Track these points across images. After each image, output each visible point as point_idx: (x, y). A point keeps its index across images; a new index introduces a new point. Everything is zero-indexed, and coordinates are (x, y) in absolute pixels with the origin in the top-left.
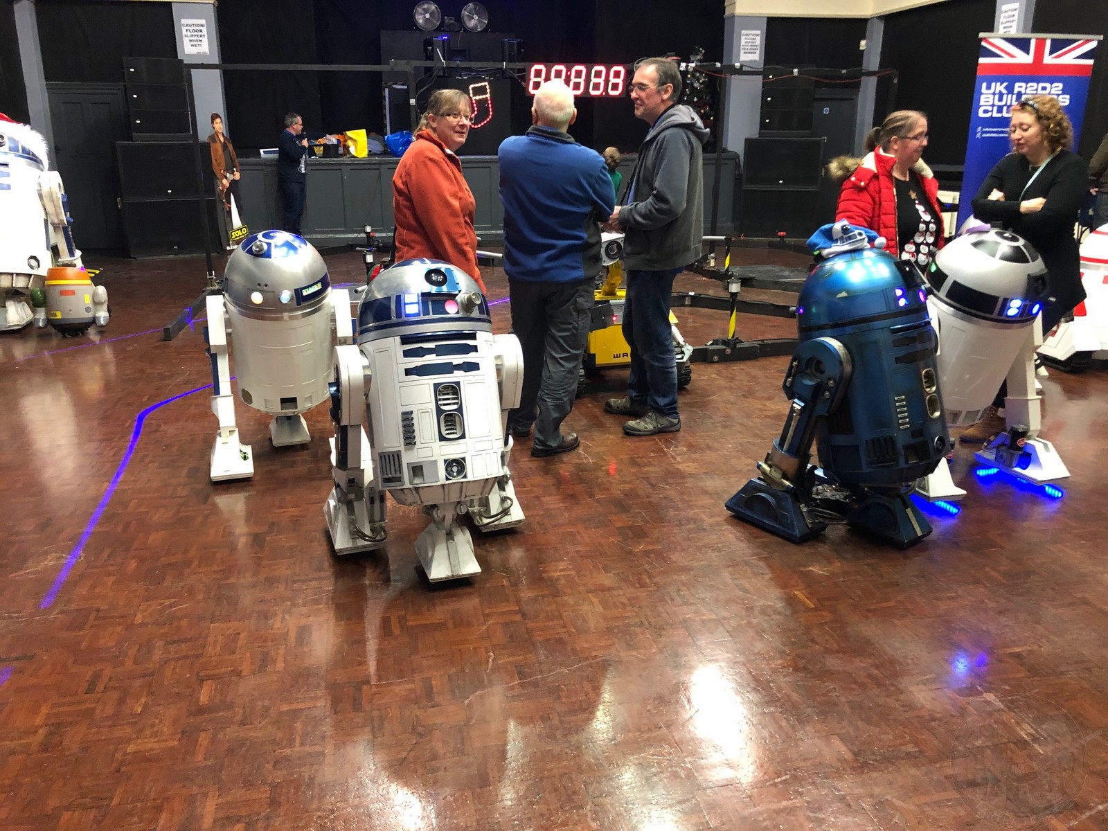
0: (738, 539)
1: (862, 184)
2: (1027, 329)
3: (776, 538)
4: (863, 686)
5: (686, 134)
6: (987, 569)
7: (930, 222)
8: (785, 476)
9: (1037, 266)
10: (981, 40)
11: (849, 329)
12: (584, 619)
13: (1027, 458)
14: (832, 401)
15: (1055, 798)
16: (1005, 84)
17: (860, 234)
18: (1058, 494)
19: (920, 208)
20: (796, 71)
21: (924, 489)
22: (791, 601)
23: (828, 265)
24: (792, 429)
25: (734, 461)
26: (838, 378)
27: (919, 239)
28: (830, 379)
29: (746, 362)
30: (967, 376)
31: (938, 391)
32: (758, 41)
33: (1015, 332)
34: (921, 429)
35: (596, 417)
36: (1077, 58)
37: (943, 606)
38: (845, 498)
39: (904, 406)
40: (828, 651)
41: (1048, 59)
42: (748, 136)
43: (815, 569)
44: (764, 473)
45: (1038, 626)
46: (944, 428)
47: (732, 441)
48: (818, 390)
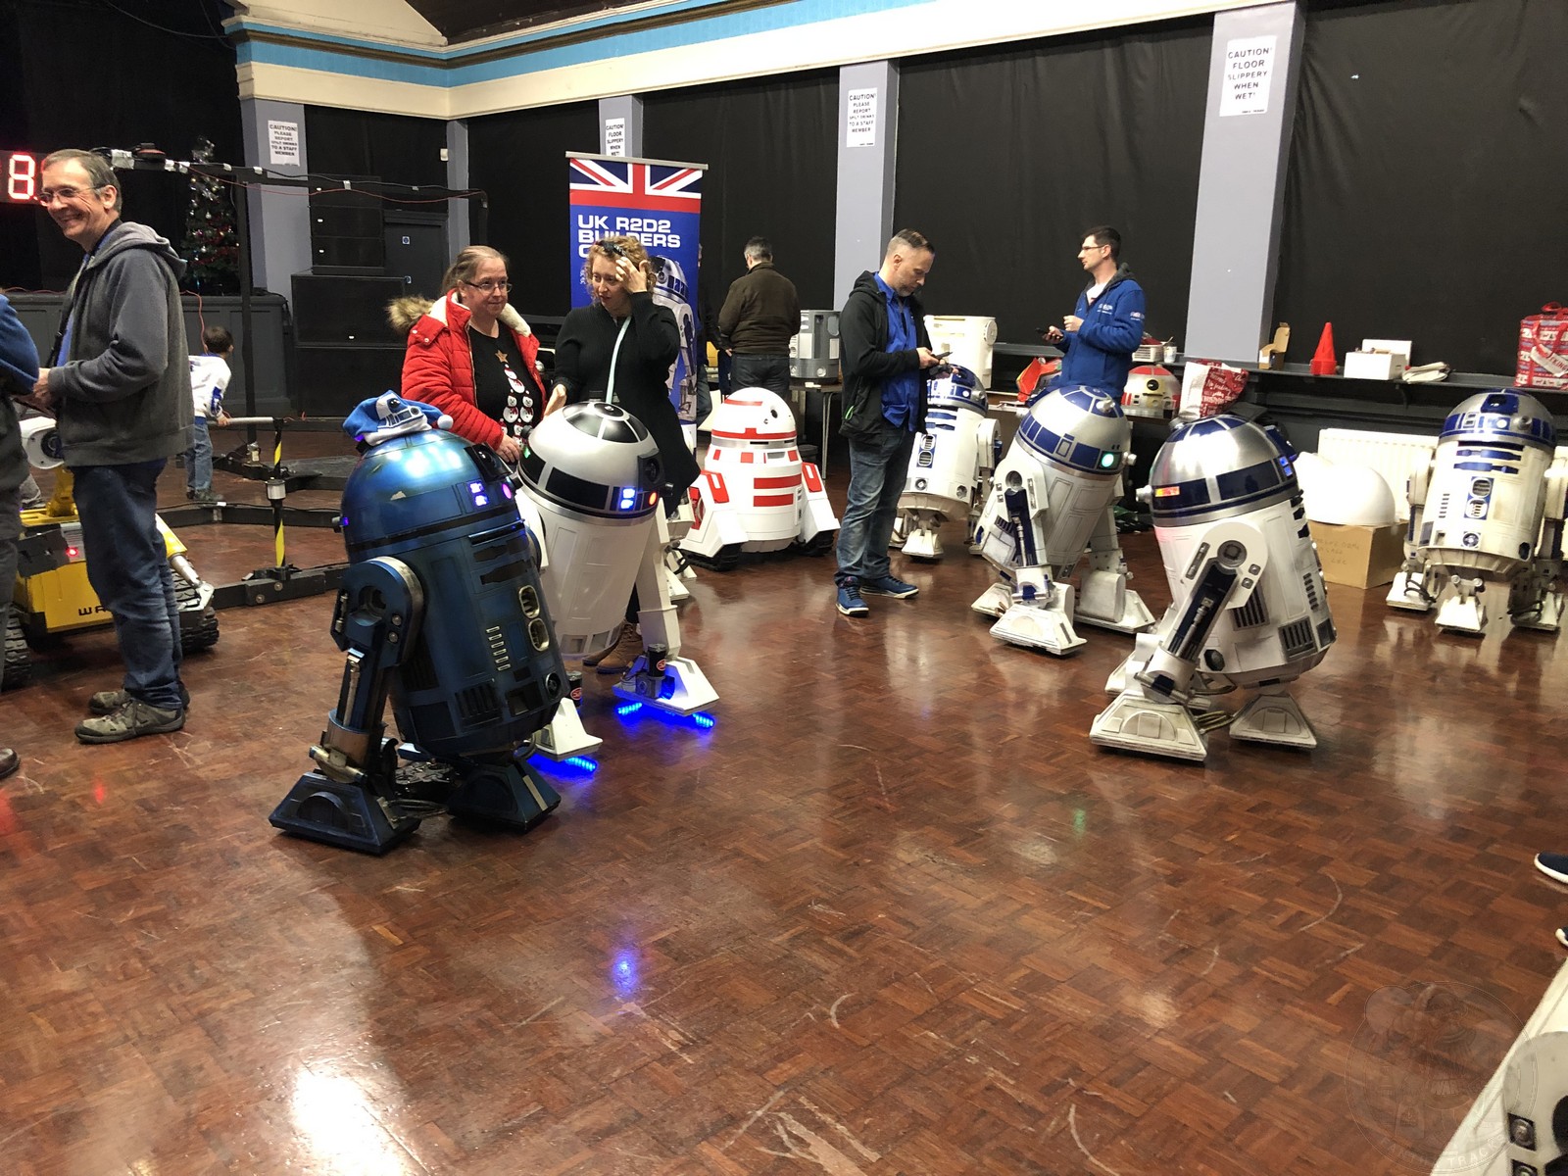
0: (291, 867)
1: (427, 340)
2: (647, 524)
3: (348, 854)
4: (471, 1041)
5: (157, 261)
6: (628, 836)
7: (524, 394)
8: (351, 763)
9: (647, 445)
10: (569, 160)
11: (412, 544)
12: (21, 1058)
13: (670, 685)
14: (402, 647)
15: (707, 1117)
16: (605, 218)
17: (415, 411)
18: (708, 723)
19: (511, 375)
20: (347, 183)
21: (550, 746)
22: (371, 942)
23: (379, 452)
24: (351, 692)
25: (287, 751)
26: (405, 613)
27: (511, 417)
28: (394, 615)
29: (307, 600)
30: (587, 590)
31: (544, 614)
32: (295, 137)
33: (636, 529)
34: (526, 667)
35: (53, 715)
36: (681, 190)
37: (574, 900)
38: (445, 776)
39: (499, 640)
40: (423, 1002)
41: (650, 190)
42: (297, 272)
43: (405, 888)
44: (320, 762)
45: (686, 898)
46: (558, 660)
47: (284, 721)
48: (380, 631)
